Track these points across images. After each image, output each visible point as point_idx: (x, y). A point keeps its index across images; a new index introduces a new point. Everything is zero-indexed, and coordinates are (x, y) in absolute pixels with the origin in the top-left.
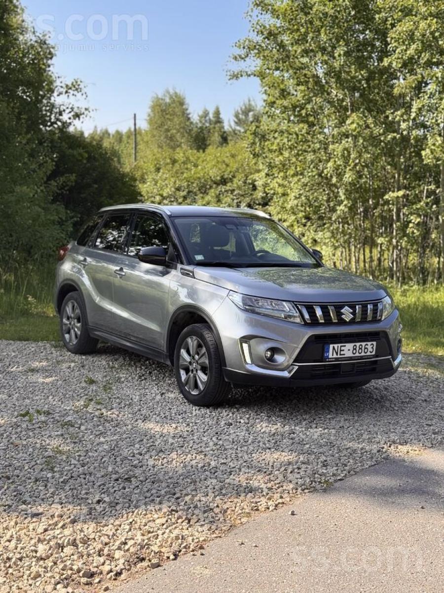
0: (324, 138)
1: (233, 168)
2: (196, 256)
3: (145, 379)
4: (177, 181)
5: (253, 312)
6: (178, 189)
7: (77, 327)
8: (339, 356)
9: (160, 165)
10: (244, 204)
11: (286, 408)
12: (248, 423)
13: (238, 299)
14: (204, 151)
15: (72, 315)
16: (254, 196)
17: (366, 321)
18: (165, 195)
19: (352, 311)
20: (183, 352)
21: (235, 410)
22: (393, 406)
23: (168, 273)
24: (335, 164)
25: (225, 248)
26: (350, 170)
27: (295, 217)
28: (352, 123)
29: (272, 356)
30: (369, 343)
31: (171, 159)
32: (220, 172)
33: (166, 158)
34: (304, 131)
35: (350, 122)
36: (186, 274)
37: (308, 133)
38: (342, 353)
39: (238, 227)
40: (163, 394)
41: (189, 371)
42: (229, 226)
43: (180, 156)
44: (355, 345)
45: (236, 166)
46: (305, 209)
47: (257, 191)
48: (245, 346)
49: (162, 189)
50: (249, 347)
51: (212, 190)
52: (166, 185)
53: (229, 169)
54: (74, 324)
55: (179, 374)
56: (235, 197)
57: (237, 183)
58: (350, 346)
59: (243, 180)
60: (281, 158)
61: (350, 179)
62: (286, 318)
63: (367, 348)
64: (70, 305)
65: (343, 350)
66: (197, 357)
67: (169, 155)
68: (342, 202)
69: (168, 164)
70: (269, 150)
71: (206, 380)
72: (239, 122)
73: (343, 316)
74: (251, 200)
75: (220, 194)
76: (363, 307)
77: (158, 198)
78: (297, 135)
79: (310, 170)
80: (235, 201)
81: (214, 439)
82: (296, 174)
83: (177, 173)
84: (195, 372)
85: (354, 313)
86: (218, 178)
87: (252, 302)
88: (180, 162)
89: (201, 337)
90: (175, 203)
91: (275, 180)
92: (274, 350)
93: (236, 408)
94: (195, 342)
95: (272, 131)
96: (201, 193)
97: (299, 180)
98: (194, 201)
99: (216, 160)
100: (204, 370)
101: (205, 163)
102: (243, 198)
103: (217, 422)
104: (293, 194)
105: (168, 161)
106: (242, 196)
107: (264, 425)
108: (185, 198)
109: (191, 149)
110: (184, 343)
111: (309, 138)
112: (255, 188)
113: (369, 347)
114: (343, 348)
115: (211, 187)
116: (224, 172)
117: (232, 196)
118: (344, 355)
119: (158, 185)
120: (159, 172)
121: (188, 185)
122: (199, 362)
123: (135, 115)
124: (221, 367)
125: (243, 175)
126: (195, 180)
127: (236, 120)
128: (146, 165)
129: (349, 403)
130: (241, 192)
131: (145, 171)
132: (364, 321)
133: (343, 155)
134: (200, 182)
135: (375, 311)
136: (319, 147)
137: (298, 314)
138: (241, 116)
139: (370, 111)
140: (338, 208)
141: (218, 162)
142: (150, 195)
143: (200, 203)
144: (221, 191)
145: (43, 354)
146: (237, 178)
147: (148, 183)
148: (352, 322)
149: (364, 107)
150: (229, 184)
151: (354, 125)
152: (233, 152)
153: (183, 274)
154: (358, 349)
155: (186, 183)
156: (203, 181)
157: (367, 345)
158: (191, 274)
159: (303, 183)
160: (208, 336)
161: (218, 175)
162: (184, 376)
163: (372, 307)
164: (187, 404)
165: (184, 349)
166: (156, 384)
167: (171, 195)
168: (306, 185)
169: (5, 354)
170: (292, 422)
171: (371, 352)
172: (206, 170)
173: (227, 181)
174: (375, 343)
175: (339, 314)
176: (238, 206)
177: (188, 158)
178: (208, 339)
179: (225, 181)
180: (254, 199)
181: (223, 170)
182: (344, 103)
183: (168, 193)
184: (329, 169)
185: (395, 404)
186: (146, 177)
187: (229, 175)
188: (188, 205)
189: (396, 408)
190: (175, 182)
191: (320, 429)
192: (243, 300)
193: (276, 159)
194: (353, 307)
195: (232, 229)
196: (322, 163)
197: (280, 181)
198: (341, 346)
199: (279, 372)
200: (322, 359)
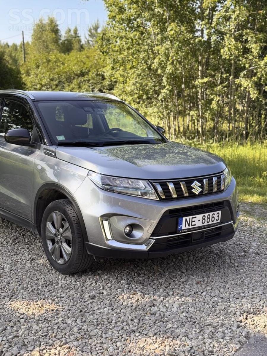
0: (151, 41)
1: (88, 65)
2: (58, 137)
3: (19, 242)
4: (51, 75)
5: (112, 191)
6: (52, 80)
8: (191, 227)
9: (39, 63)
10: (97, 90)
11: (143, 272)
12: (111, 294)
13: (97, 178)
14: (68, 54)
16: (103, 84)
17: (212, 193)
18: (43, 84)
19: (200, 184)
20: (49, 225)
21: (98, 277)
22: (233, 261)
23: (32, 152)
24: (159, 60)
25: (84, 126)
26: (170, 64)
27: (132, 98)
28: (171, 30)
29: (131, 231)
30: (216, 213)
31: (46, 59)
32: (80, 68)
33: (43, 59)
34: (137, 37)
35: (170, 30)
36: (48, 153)
37: (140, 39)
38: (193, 223)
39: (95, 109)
40: (33, 259)
41: (55, 243)
42: (86, 109)
43: (52, 57)
44: (204, 216)
45: (90, 64)
46: (139, 92)
47: (105, 80)
48: (106, 223)
49: (41, 80)
50: (110, 224)
51: (75, 80)
52: (44, 77)
53: (86, 66)
55: (47, 244)
56: (90, 85)
57: (91, 75)
58: (200, 217)
59: (95, 73)
60: (122, 56)
61: (171, 71)
62: (142, 195)
63: (214, 217)
65: (194, 221)
66: (61, 230)
67: (45, 57)
68: (164, 87)
69: (44, 63)
70: (113, 50)
71: (70, 252)
72: (92, 35)
73: (193, 190)
74: (102, 86)
75: (80, 83)
76: (209, 180)
77: (38, 86)
78: (132, 40)
79: (141, 65)
80: (91, 87)
81: (78, 321)
82: (132, 67)
83: (50, 69)
84: (60, 244)
85: (202, 187)
86: (79, 72)
87: (110, 181)
88: (52, 61)
89: (65, 212)
90: (50, 90)
91: (118, 73)
92: (133, 226)
93: (99, 274)
94: (59, 217)
95: (114, 37)
96: (68, 82)
97: (134, 72)
98: (63, 88)
99: (76, 60)
100: (68, 242)
101: (69, 62)
102: (96, 85)
103: (81, 295)
104: (131, 82)
105: (45, 61)
106: (95, 84)
107: (126, 297)
108: (57, 86)
109: (60, 53)
110: (49, 217)
111: (140, 42)
112: (103, 78)
113: (216, 216)
114: (194, 220)
115: (74, 78)
116: (82, 68)
117: (88, 84)
118: (195, 225)
119: (38, 77)
120: (38, 68)
121: (59, 77)
122: (63, 235)
124: (83, 242)
125: (95, 70)
126: (63, 73)
127: (90, 34)
128: (30, 64)
129: (196, 260)
130: (94, 82)
131: (29, 68)
132: (210, 192)
133: (165, 53)
134: (67, 75)
135: (219, 183)
136: (147, 48)
137: (153, 191)
138: (93, 31)
139: (182, 22)
140: (162, 91)
141: (78, 61)
142: (33, 84)
143: (67, 89)
144: (81, 81)
146: (91, 72)
147: (32, 76)
148: (201, 194)
149: (178, 19)
150: (86, 76)
151: (173, 32)
152: (88, 55)
153: (46, 154)
154: (206, 219)
155: (57, 76)
156: (68, 74)
157: (214, 214)
158: (53, 154)
159: (138, 74)
160: (70, 211)
161: (78, 70)
162: (50, 246)
163: (216, 179)
164: (54, 271)
165: (50, 222)
166: (28, 248)
167: (47, 84)
168: (140, 75)
170: (150, 289)
171: (217, 220)
172: (70, 67)
173: (84, 74)
174: (220, 212)
175: (189, 189)
176: (93, 91)
177: (58, 59)
178: (71, 215)
179: (83, 74)
180: (103, 86)
181: (82, 67)
182: (164, 17)
183: (45, 82)
184: (155, 64)
185: (234, 260)
186: (30, 72)
187: (86, 70)
188: (60, 90)
189: (236, 264)
190: (50, 75)
191: (177, 297)
192: (102, 179)
193: (119, 56)
194: (200, 181)
195: (89, 111)
196: (150, 60)
197: (122, 73)
198: (192, 218)
199: (138, 246)
200: (176, 231)
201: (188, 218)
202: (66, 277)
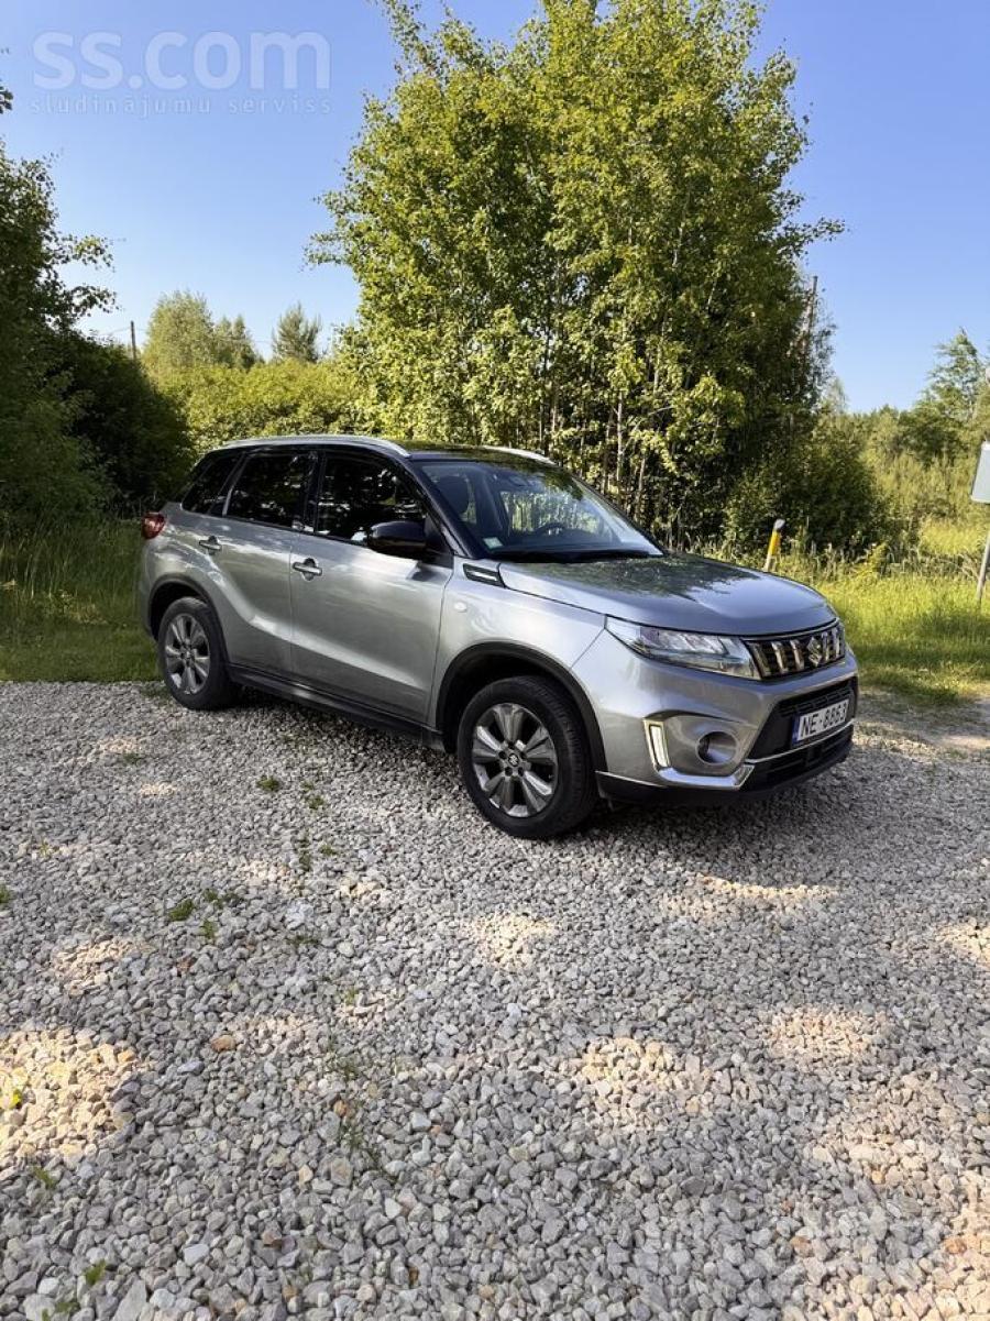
1: (295, 393)
4: (219, 410)
6: (221, 420)
7: (201, 664)
8: (808, 735)
13: (629, 633)
15: (187, 641)
17: (832, 662)
18: (202, 427)
19: (819, 645)
20: (482, 732)
29: (706, 748)
30: (842, 703)
32: (278, 398)
36: (480, 577)
38: (813, 728)
41: (499, 771)
44: (828, 711)
48: (657, 732)
50: (665, 734)
53: (290, 395)
54: (193, 657)
55: (472, 773)
57: (303, 414)
58: (822, 713)
59: (311, 409)
62: (727, 669)
63: (839, 714)
64: (181, 623)
65: (814, 723)
66: (521, 745)
69: (202, 386)
71: (550, 793)
73: (810, 657)
76: (829, 635)
83: (216, 397)
84: (515, 774)
86: (277, 406)
89: (536, 707)
92: (709, 739)
94: (518, 716)
98: (245, 436)
100: (542, 772)
105: (203, 381)
108: (231, 432)
110: (485, 714)
113: (841, 711)
114: (814, 719)
115: (267, 419)
116: (283, 398)
118: (814, 731)
121: (235, 415)
122: (529, 755)
123: (132, 324)
124: (592, 771)
126: (244, 408)
134: (252, 411)
145: (134, 713)
148: (821, 665)
153: (472, 578)
154: (830, 716)
155: (231, 413)
156: (255, 409)
157: (839, 707)
158: (496, 580)
161: (275, 403)
165: (485, 726)
169: (58, 715)
171: (840, 719)
172: (258, 395)
173: (288, 410)
174: (847, 702)
179: (286, 411)
181: (282, 396)
187: (290, 402)
190: (215, 411)
198: (813, 716)
199: (721, 779)
200: (789, 741)
201: (807, 717)
202: (533, 845)
